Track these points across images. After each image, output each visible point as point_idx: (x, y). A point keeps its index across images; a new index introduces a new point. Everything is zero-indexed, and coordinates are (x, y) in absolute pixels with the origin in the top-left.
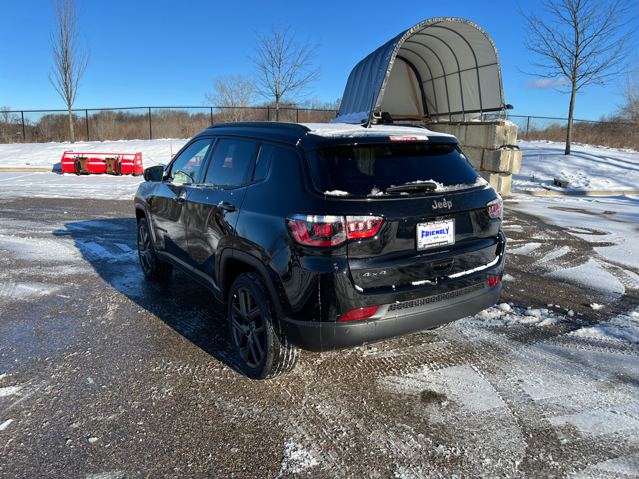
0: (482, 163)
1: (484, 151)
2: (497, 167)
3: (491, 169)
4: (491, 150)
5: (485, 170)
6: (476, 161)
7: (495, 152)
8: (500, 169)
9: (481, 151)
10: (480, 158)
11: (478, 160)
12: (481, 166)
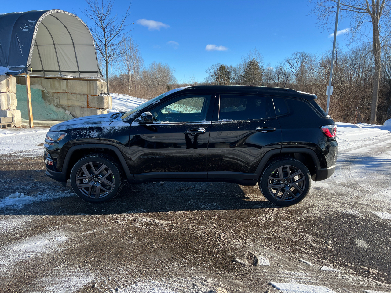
0: (88, 103)
1: (88, 96)
2: (101, 106)
3: (97, 107)
4: (94, 95)
5: (91, 108)
6: (82, 102)
7: (98, 97)
8: (104, 106)
9: (86, 96)
10: (85, 101)
11: (84, 101)
12: (88, 105)
